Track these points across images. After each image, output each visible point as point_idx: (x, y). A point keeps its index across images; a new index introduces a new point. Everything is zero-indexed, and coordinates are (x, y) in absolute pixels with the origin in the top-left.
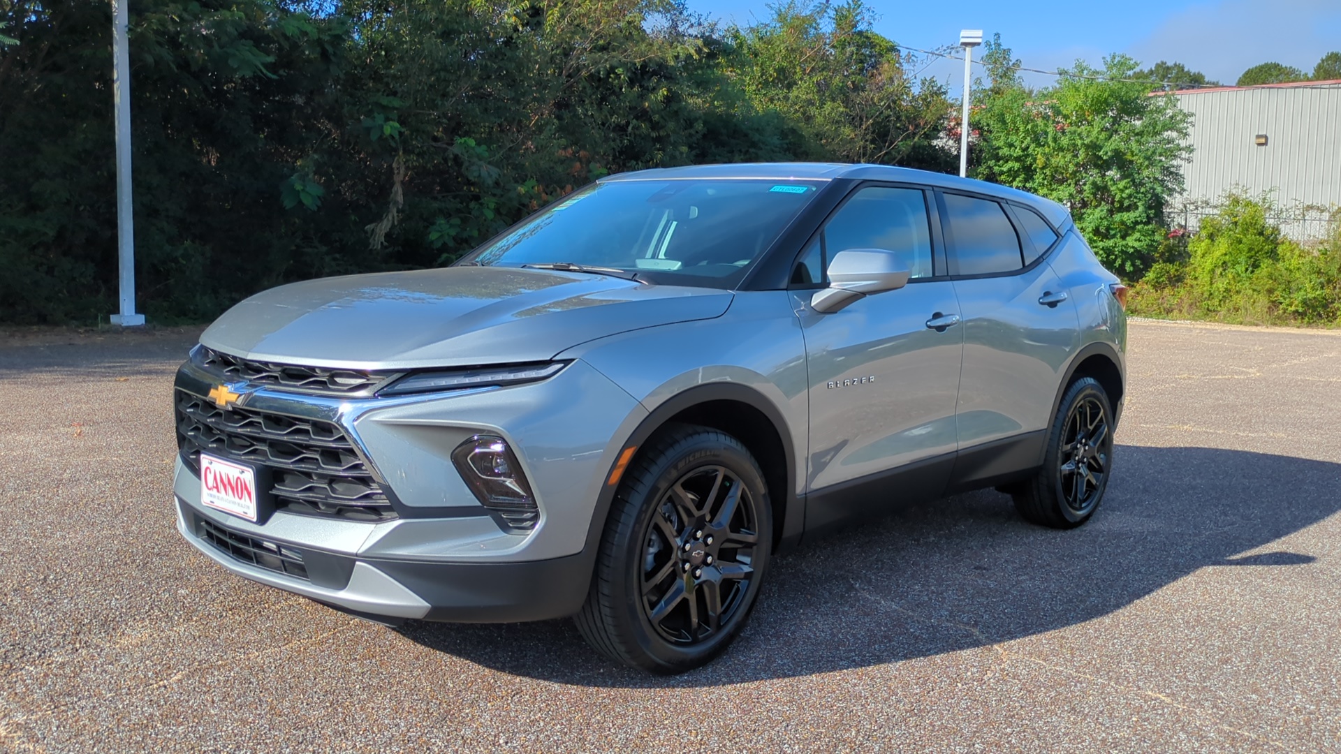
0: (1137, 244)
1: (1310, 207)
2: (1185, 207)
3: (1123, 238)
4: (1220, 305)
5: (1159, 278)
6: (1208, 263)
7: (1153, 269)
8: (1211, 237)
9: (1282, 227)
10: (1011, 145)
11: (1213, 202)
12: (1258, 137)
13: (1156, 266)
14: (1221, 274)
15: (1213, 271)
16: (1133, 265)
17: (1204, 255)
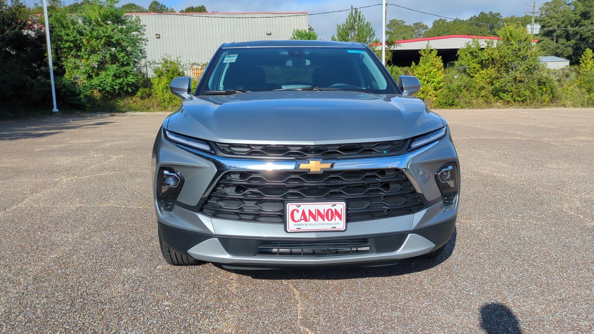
0: (133, 80)
1: (194, 64)
2: (146, 64)
3: (126, 77)
4: (168, 105)
5: (143, 94)
6: (161, 87)
7: (140, 91)
8: (159, 76)
9: (185, 72)
10: (68, 35)
11: (157, 62)
12: (156, 35)
13: (141, 89)
14: (166, 92)
15: (163, 90)
16: (132, 89)
17: (158, 84)
